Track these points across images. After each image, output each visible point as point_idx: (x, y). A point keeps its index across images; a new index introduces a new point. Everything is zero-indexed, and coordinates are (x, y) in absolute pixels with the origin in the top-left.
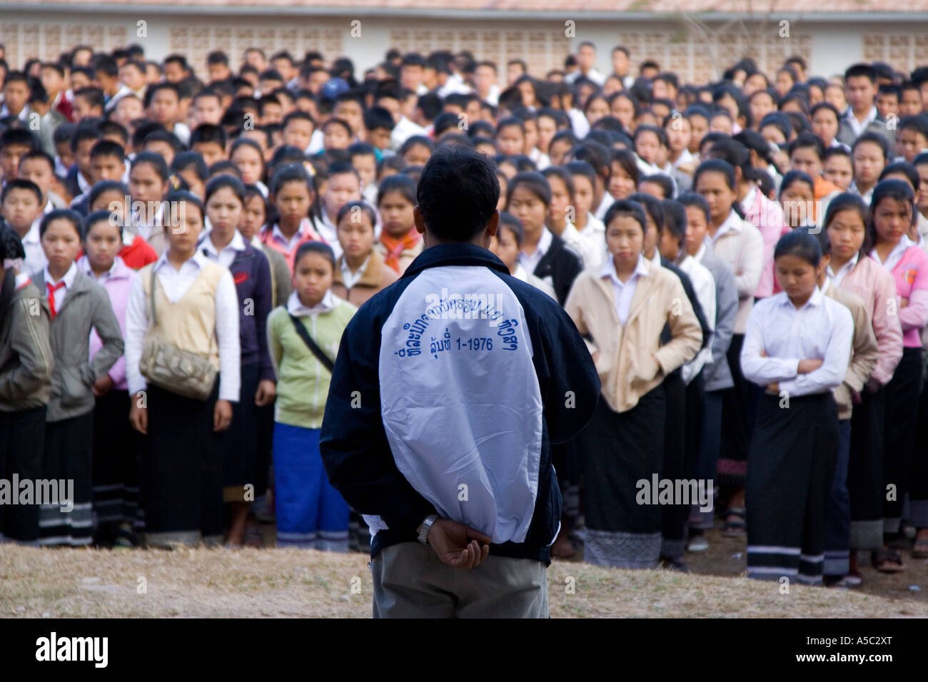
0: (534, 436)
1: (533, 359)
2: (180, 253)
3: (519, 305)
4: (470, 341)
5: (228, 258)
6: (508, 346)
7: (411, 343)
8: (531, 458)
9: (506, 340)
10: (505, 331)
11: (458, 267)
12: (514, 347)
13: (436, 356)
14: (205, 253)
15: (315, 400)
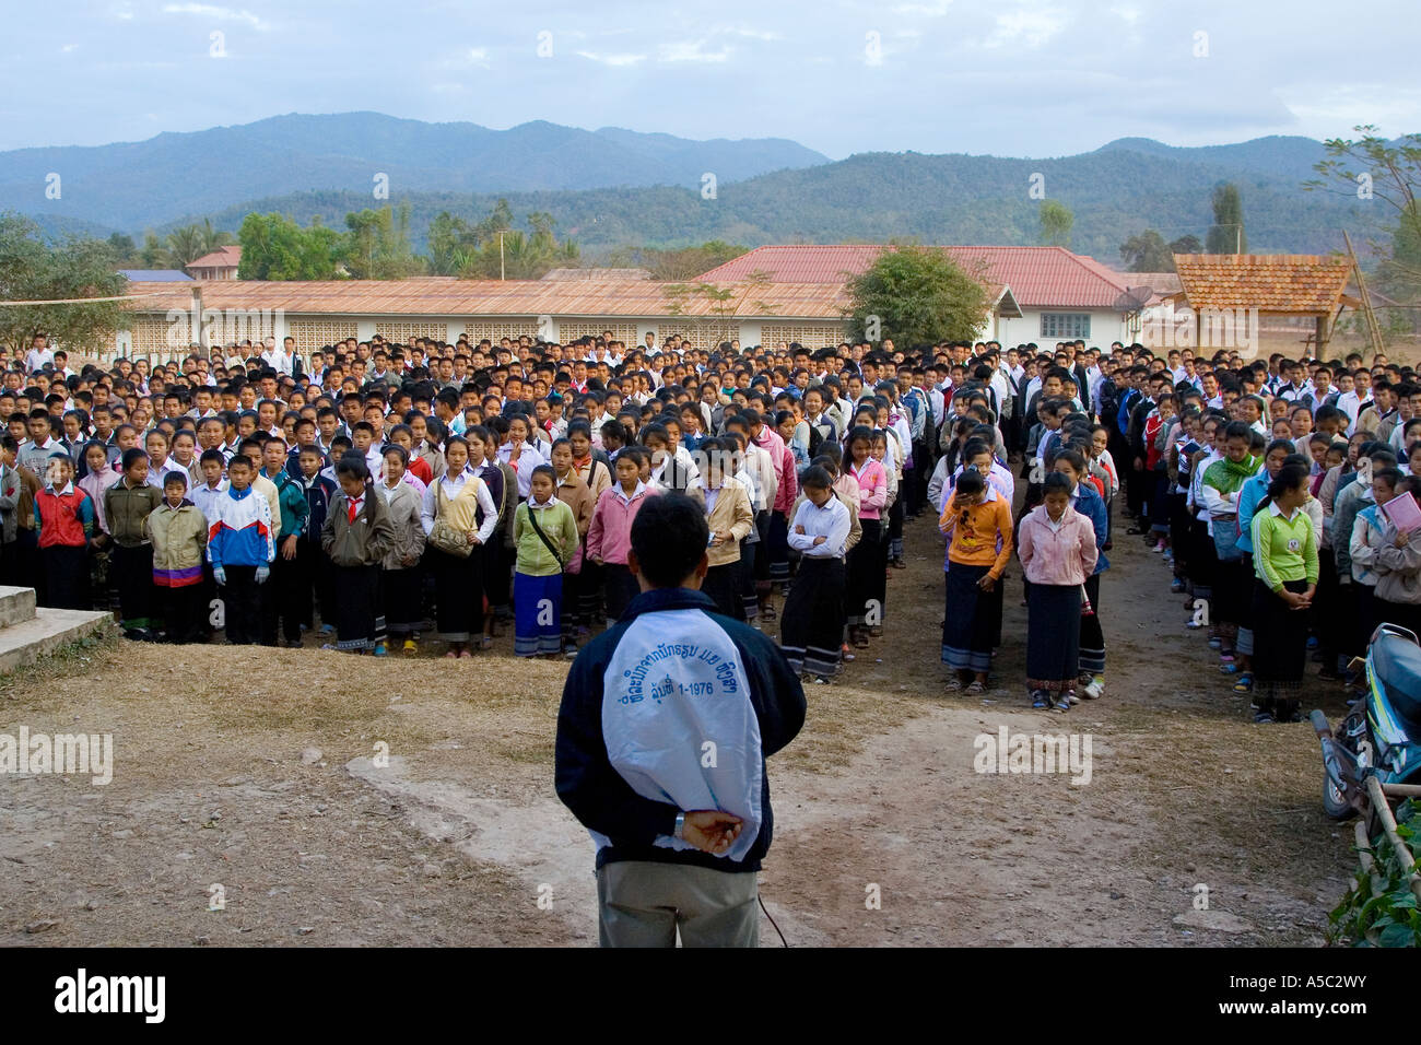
0: (755, 768)
1: (751, 698)
2: (454, 472)
3: (735, 647)
4: (691, 686)
5: (479, 472)
6: (728, 688)
7: (633, 690)
8: (754, 790)
9: (725, 683)
10: (723, 675)
11: (672, 612)
12: (734, 689)
13: (659, 702)
14: (468, 470)
15: (538, 560)
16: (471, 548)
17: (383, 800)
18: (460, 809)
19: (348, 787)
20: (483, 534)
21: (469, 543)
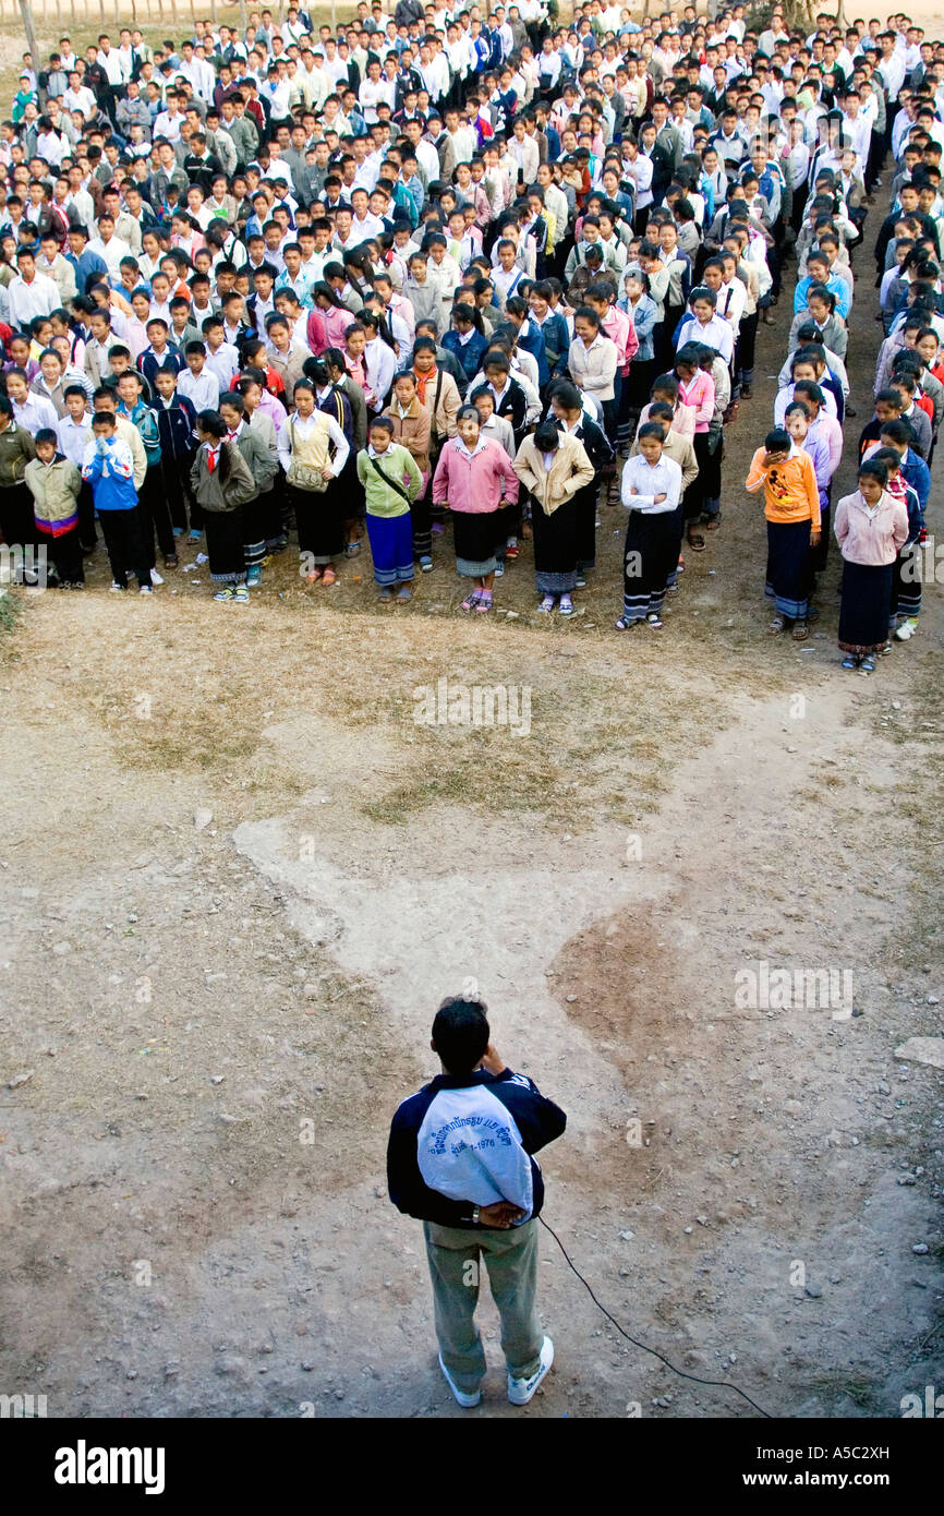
4: (479, 1144)
6: (507, 1143)
7: (438, 1146)
9: (505, 1140)
10: (503, 1134)
13: (457, 1156)
15: (387, 504)
16: (326, 484)
17: (267, 888)
18: (330, 897)
19: (236, 869)
20: (336, 468)
21: (324, 480)
